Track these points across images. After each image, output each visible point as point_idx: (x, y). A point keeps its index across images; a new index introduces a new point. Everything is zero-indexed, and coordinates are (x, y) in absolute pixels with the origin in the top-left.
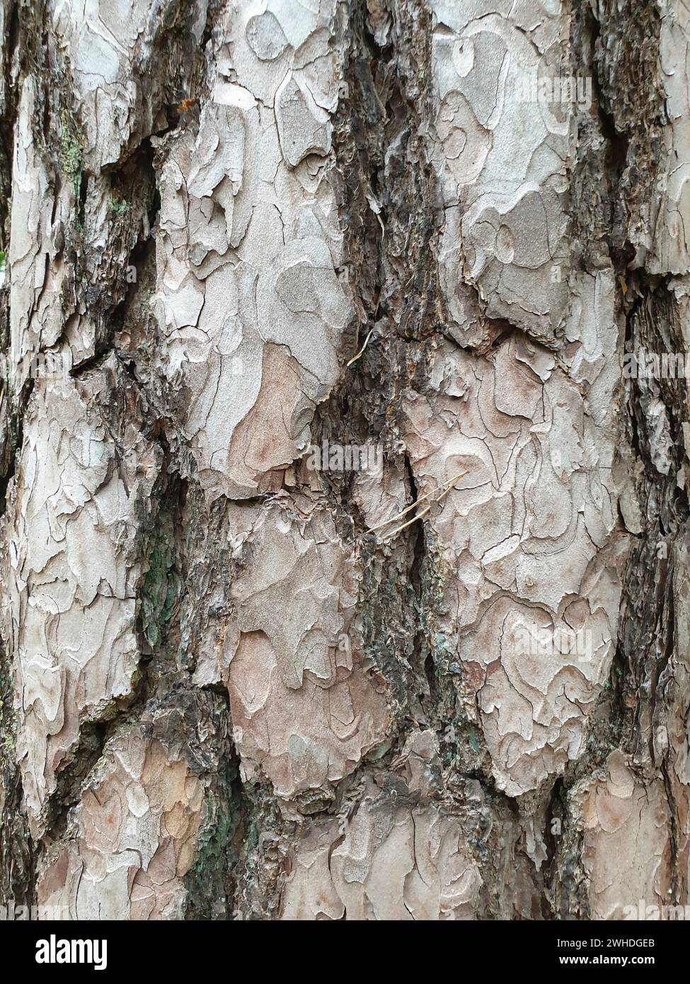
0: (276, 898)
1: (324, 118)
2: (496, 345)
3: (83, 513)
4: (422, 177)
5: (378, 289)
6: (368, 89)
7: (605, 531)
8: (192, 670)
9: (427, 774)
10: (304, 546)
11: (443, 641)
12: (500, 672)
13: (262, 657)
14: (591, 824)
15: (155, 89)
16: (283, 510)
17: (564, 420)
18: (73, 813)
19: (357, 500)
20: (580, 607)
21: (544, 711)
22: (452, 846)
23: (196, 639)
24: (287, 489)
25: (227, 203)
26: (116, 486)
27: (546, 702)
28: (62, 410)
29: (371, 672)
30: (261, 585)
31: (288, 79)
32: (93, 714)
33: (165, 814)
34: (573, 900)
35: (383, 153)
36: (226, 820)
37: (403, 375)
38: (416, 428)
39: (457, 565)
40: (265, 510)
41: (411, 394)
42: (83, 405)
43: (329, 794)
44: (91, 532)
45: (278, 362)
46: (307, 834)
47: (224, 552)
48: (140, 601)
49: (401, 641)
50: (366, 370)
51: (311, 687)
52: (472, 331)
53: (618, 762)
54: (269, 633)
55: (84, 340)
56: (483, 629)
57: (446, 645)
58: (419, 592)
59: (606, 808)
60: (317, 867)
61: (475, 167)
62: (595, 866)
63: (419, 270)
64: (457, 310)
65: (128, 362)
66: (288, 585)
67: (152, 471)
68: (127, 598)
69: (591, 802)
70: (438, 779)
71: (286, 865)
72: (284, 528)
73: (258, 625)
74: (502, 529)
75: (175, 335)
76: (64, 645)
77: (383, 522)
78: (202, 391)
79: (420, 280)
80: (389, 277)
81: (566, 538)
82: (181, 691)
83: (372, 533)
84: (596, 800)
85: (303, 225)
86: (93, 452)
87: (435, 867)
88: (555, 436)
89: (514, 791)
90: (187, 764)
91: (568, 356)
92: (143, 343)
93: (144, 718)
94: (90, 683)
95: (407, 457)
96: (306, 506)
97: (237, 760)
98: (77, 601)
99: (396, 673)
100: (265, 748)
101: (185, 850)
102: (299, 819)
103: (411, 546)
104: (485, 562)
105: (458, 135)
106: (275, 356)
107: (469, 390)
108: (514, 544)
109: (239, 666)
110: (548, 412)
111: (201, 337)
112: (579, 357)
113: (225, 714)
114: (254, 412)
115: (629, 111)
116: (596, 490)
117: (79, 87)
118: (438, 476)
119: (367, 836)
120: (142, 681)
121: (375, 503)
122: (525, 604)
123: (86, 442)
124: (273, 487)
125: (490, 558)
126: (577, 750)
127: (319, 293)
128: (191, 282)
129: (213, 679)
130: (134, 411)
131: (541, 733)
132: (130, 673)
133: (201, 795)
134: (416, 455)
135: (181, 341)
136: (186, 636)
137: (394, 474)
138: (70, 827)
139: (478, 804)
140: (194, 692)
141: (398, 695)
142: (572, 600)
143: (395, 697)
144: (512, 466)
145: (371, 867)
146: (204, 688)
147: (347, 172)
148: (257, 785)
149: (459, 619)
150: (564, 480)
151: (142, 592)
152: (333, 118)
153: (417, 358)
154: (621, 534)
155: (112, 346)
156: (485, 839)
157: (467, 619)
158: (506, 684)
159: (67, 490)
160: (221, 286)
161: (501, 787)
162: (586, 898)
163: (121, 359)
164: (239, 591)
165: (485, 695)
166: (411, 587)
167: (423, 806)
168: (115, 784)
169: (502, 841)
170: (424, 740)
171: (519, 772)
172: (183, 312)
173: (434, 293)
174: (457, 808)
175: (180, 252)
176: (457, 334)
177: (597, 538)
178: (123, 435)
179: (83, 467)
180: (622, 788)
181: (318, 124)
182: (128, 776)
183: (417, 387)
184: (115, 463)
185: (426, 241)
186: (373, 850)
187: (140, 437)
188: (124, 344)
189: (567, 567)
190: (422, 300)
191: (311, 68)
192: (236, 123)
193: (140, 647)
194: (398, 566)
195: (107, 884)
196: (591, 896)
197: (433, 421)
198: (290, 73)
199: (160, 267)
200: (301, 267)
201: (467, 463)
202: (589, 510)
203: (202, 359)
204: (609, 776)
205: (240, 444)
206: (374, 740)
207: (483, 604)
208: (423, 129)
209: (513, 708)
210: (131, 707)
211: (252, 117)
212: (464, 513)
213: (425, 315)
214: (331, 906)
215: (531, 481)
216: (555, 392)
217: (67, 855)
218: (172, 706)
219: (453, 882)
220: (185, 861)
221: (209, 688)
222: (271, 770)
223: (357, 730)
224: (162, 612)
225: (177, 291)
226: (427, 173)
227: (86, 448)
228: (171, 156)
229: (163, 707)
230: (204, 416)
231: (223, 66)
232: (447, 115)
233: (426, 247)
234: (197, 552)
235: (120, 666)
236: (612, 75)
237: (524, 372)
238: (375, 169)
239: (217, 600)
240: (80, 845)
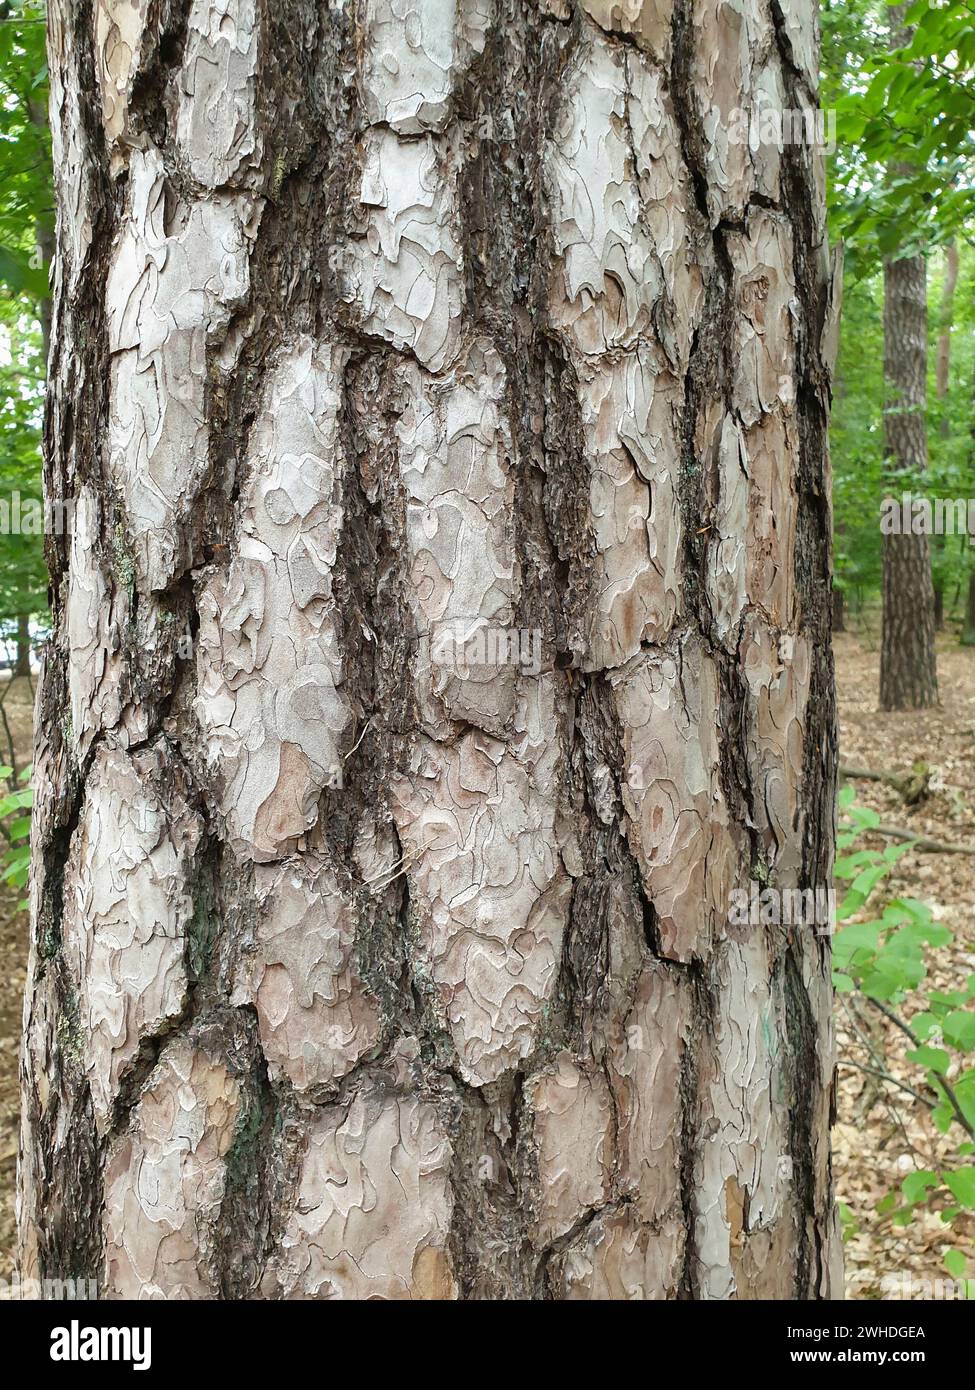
0: (296, 1170)
1: (325, 571)
2: (460, 737)
3: (141, 869)
4: (403, 610)
5: (373, 690)
6: (362, 537)
7: (546, 877)
8: (229, 994)
9: (410, 1070)
10: (313, 898)
11: (420, 968)
12: (465, 991)
13: (282, 982)
14: (541, 1108)
15: (195, 535)
16: (296, 870)
17: (512, 793)
18: (135, 1111)
19: (356, 859)
20: (527, 939)
21: (500, 1020)
22: (429, 1125)
23: (232, 969)
24: (301, 853)
25: (252, 634)
26: (167, 847)
27: (501, 1014)
28: (122, 784)
29: (366, 993)
30: (280, 929)
31: (297, 539)
32: (150, 1030)
33: (209, 1107)
34: (527, 1166)
35: (375, 586)
36: (257, 1111)
37: (391, 760)
38: (401, 802)
39: (431, 909)
40: (283, 870)
41: (397, 776)
42: (140, 781)
43: (334, 1088)
44: (147, 884)
45: (292, 755)
46: (319, 1119)
47: (252, 901)
48: (187, 939)
49: (390, 968)
50: (365, 753)
51: (320, 1006)
52: (441, 728)
53: (566, 1059)
54: (286, 965)
55: (139, 725)
56: (451, 958)
57: (423, 971)
58: (406, 929)
59: (554, 1096)
60: (326, 1144)
61: (441, 606)
62: (545, 1139)
63: (402, 681)
64: (429, 715)
65: (175, 742)
66: (301, 928)
67: (195, 835)
68: (177, 937)
69: (542, 1091)
70: (420, 1074)
71: (303, 1144)
72: (297, 884)
73: (279, 959)
74: (465, 879)
75: (213, 732)
76: (125, 975)
77: (376, 876)
78: (234, 779)
79: (402, 688)
80: (381, 684)
81: (514, 885)
82: (220, 1010)
83: (368, 885)
84: (546, 1090)
85: (310, 654)
86: (148, 819)
87: (415, 1140)
88: (506, 805)
89: (476, 1083)
90: (226, 1068)
91: (517, 743)
92: (188, 730)
93: (191, 1032)
94: (148, 1003)
95: (394, 824)
96: (315, 865)
97: (265, 1064)
98: (136, 939)
99: (386, 994)
100: (285, 1053)
101: (225, 1135)
102: (312, 1107)
103: (400, 893)
104: (452, 906)
105: (428, 581)
106: (290, 751)
107: (441, 772)
108: (474, 891)
109: (265, 990)
110: (500, 787)
111: (234, 736)
112: (526, 741)
113: (255, 1027)
114: (274, 794)
115: (568, 544)
116: (538, 847)
117: (133, 526)
118: (417, 839)
119: (362, 1119)
120: (189, 1003)
121: (370, 860)
122: (483, 937)
123: (142, 812)
124: (288, 852)
125: (455, 904)
126: (527, 1048)
127: (323, 706)
128: (225, 692)
129: (246, 1000)
130: (180, 786)
131: (499, 1037)
132: (180, 997)
133: (237, 1092)
134: (401, 823)
135: (218, 737)
136: (224, 966)
137: (384, 837)
138: (132, 1122)
139: (451, 1093)
140: (231, 1011)
141: (387, 1010)
142: (519, 935)
143: (384, 1012)
144: (473, 830)
145: (365, 1142)
146: (239, 1008)
147: (344, 610)
148: (282, 1083)
149: (432, 951)
150: (514, 842)
151: (189, 931)
152: (333, 569)
153: (401, 748)
154: (564, 878)
155: (162, 729)
156: (457, 1120)
157: (440, 951)
158: (470, 1000)
159: (127, 850)
160: (247, 695)
161: (466, 1080)
162: (536, 1164)
163: (169, 740)
164: (264, 932)
165: (453, 1008)
166: (400, 925)
167: (405, 1095)
168: (169, 1086)
169: (473, 1123)
170: (408, 1045)
171: (481, 1068)
172: (219, 714)
173: (412, 701)
174: (432, 1097)
175: (217, 666)
176: (430, 730)
177: (540, 883)
178: (172, 804)
179: (140, 832)
180: (569, 1080)
181: (320, 575)
182: (179, 1079)
183: (402, 771)
184: (166, 831)
185: (406, 660)
186: (367, 1129)
187: (186, 807)
188: (172, 727)
189: (515, 908)
190: (404, 704)
191: (315, 531)
192: (257, 573)
193: (188, 975)
194: (389, 909)
195: (163, 1165)
196: (541, 1163)
197: (413, 796)
198: (299, 535)
199: (200, 676)
200: (309, 686)
201: (439, 829)
202: (533, 863)
203: (234, 754)
204: (558, 1070)
205: (263, 819)
206: (369, 1045)
207: (451, 939)
208: (402, 576)
209: (475, 1019)
210: (180, 1024)
211: (271, 568)
212: (437, 868)
213: (406, 716)
214: (337, 1173)
215: (487, 842)
216: (504, 773)
217: (130, 1144)
218: (214, 1022)
219: (430, 1153)
220: (226, 1144)
221: (243, 1007)
222: (291, 1070)
223: (355, 1038)
224: (205, 947)
225: (214, 697)
226: (406, 609)
227: (142, 817)
228: (207, 587)
229: (204, 1023)
230: (235, 798)
231: (247, 525)
232: (419, 567)
233: (405, 665)
234: (231, 900)
235: (172, 991)
236: (555, 517)
237: (481, 757)
238: (368, 599)
239: (247, 939)
240: (141, 1135)
